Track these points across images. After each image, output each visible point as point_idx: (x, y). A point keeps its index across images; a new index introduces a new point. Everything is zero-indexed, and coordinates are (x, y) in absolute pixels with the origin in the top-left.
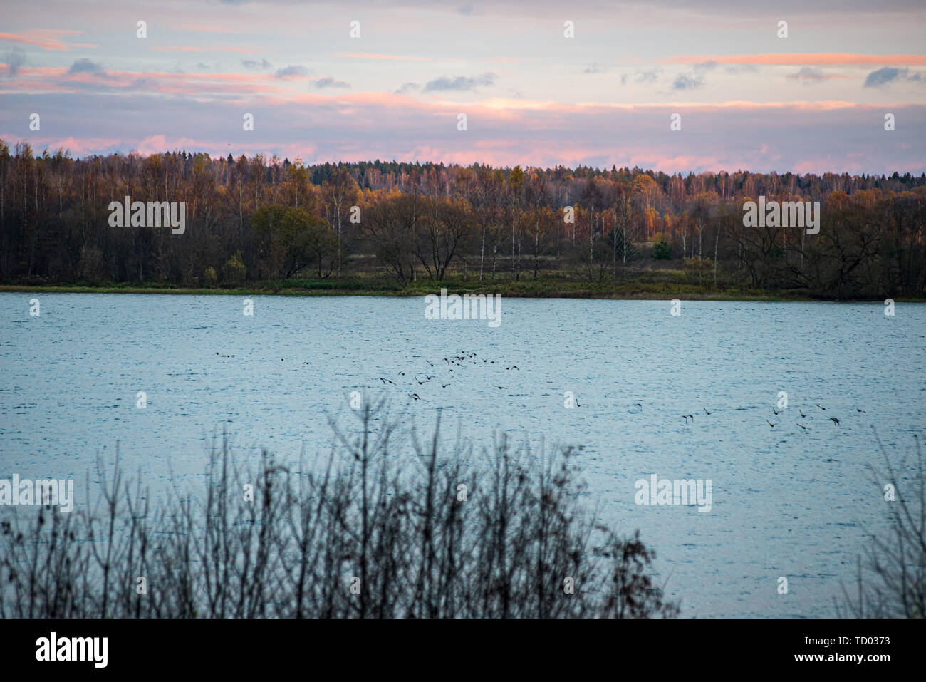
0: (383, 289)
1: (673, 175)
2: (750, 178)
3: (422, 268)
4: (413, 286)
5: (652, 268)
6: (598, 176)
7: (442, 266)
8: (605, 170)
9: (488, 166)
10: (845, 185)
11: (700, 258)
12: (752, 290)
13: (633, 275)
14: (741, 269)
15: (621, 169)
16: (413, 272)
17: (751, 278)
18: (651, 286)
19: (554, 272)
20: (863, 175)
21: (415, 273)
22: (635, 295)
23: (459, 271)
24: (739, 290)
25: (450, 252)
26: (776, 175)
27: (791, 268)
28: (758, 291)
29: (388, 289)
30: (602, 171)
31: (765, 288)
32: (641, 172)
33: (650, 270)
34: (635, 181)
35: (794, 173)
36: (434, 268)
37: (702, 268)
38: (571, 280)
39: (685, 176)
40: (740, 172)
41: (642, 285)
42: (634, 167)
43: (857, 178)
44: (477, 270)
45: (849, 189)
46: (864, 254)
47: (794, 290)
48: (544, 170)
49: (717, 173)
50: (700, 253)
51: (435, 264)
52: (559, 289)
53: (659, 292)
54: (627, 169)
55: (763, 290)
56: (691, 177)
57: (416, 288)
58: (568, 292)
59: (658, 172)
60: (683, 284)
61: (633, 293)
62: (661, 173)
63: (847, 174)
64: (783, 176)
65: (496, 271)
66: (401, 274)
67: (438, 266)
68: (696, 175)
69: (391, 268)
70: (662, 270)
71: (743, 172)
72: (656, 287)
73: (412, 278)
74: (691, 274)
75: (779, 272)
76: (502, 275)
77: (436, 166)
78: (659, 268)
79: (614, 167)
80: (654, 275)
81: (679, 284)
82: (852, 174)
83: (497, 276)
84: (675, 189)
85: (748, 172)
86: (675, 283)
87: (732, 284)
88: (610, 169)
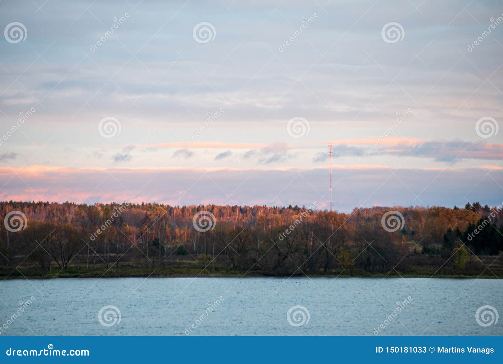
0: (34, 275)
1: (175, 206)
2: (216, 209)
3: (54, 262)
4: (50, 273)
5: (179, 260)
6: (134, 208)
7: (66, 261)
8: (138, 204)
9: (73, 203)
10: (265, 212)
11: (205, 254)
12: (233, 271)
13: (169, 264)
14: (227, 260)
15: (147, 204)
16: (50, 264)
17: (232, 265)
18: (180, 270)
19: (127, 263)
20: (274, 207)
21: (51, 266)
22: (172, 275)
23: (75, 264)
24: (226, 271)
25: (70, 254)
26: (229, 206)
27: (253, 260)
28: (236, 272)
29: (36, 275)
30: (136, 205)
31: (239, 270)
32: (157, 205)
33: (178, 261)
34: (155, 210)
35: (239, 205)
36: (62, 263)
37: (206, 260)
38: (137, 267)
39: (181, 207)
40: (210, 205)
41: (175, 270)
42: (154, 202)
43: (271, 208)
44: (85, 263)
45: (267, 213)
46: (289, 252)
47: (254, 271)
48: (105, 204)
49: (198, 206)
50: (205, 252)
51: (62, 260)
52: (131, 272)
53: (184, 273)
54: (150, 204)
55: (239, 272)
56: (184, 208)
57: (52, 274)
58: (135, 274)
59: (167, 205)
60: (196, 268)
61: (171, 274)
62: (168, 206)
63: (266, 206)
64: (233, 207)
65: (95, 263)
66: (43, 266)
67: (63, 261)
68: (187, 207)
69: (37, 263)
70: (184, 261)
71: (211, 205)
72: (183, 270)
73: (49, 269)
74: (200, 263)
75: (247, 262)
76: (99, 265)
77: (45, 204)
78: (183, 260)
79: (143, 203)
80: (181, 264)
81: (194, 268)
82: (268, 206)
83: (96, 266)
84: (176, 214)
85: (214, 205)
86: (192, 268)
87: (222, 268)
88: (140, 204)
